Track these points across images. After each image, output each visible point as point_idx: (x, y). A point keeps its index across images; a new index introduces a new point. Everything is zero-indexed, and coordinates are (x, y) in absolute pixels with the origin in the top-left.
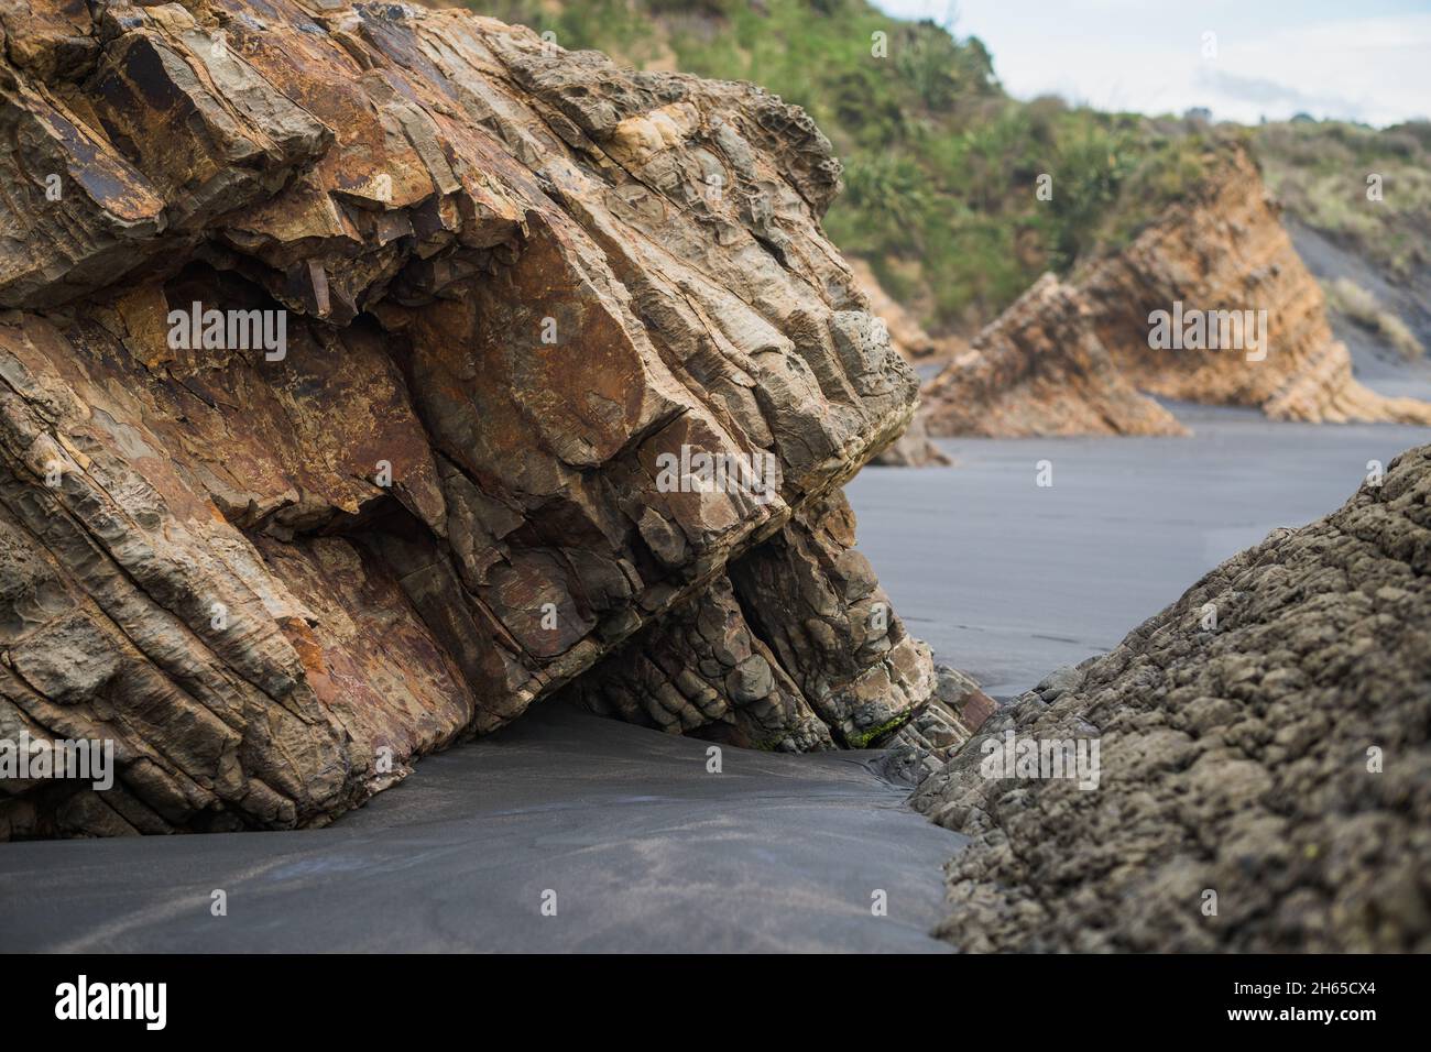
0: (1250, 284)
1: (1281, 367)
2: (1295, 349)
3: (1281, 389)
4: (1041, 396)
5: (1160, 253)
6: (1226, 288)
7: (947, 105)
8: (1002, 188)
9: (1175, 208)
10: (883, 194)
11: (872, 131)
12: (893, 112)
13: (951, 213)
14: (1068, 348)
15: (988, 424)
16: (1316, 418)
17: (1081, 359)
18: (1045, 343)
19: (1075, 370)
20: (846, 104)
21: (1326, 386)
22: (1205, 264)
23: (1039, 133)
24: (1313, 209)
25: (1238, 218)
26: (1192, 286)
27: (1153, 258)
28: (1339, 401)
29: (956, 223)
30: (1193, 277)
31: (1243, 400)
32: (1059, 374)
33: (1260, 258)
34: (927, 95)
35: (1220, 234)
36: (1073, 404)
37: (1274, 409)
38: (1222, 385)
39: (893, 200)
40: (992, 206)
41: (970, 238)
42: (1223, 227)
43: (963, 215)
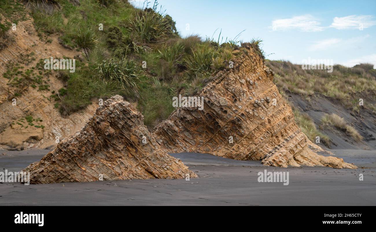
0: (256, 106)
1: (271, 143)
2: (279, 135)
3: (270, 152)
4: (110, 159)
5: (214, 92)
6: (244, 108)
7: (153, 41)
8: (173, 72)
9: (221, 72)
10: (119, 74)
11: (120, 50)
12: (129, 42)
13: (152, 82)
14: (126, 133)
15: (77, 175)
16: (285, 165)
17: (133, 138)
18: (112, 130)
19: (130, 145)
20: (110, 39)
21: (292, 151)
22: (235, 98)
23: (188, 51)
24: (326, 91)
25: (251, 78)
26: (230, 107)
27: (211, 95)
28: (299, 157)
29: (154, 86)
30: (230, 103)
31: (253, 158)
32: (121, 147)
33: (261, 95)
34: (145, 36)
35: (242, 84)
36: (128, 162)
37: (266, 162)
38: (244, 151)
39: (124, 77)
40: (169, 80)
41: (159, 92)
42: (243, 81)
43: (157, 83)
